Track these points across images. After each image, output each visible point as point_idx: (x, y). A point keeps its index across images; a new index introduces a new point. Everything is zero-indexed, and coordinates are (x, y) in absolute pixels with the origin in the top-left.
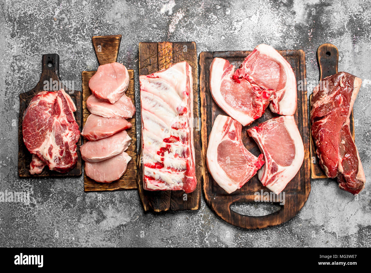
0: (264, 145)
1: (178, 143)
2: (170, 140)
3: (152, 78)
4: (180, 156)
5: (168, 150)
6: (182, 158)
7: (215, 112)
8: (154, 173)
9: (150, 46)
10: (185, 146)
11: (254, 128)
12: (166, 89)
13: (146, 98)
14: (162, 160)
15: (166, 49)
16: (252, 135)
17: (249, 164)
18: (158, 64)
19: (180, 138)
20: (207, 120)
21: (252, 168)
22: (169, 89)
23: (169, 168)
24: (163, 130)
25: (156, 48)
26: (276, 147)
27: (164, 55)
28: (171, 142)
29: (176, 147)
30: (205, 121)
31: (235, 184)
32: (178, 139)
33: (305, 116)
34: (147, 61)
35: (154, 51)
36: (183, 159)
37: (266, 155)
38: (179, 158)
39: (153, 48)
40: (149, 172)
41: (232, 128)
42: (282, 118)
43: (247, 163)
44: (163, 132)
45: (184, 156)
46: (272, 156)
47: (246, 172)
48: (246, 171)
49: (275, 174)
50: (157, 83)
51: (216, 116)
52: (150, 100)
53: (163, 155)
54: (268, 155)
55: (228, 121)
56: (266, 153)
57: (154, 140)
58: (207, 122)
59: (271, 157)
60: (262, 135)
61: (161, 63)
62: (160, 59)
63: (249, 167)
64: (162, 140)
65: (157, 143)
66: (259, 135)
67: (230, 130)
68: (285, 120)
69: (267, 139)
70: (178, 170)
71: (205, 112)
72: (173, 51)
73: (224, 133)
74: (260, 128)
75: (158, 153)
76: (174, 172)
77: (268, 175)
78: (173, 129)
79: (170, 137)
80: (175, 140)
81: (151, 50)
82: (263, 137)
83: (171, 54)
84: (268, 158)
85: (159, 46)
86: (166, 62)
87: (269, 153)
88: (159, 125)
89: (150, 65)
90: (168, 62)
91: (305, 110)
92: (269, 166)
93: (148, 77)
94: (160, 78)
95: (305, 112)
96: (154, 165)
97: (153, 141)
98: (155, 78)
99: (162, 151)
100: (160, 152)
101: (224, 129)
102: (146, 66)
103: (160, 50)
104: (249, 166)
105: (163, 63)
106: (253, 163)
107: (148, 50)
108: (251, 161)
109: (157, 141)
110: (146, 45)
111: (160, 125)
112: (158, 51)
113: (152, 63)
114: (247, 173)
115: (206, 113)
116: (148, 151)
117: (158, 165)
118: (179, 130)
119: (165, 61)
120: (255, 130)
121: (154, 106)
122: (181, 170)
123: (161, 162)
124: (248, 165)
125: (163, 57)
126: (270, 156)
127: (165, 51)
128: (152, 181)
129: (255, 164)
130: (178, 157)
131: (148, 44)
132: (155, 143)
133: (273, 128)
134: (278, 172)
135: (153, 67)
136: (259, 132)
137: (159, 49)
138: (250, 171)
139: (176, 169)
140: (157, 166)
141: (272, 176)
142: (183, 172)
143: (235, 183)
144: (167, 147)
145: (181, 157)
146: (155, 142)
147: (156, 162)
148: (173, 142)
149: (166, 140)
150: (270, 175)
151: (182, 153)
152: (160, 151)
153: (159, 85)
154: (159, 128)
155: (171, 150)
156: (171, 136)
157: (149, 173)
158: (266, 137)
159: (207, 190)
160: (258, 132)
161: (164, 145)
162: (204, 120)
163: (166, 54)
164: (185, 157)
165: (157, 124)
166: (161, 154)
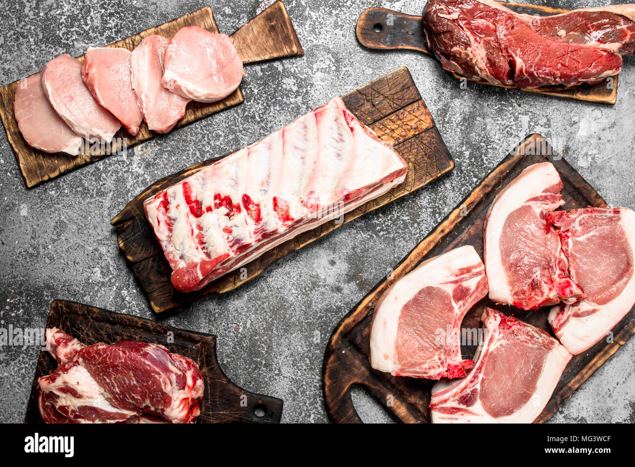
0: (490, 351)
1: (251, 222)
2: (251, 206)
3: (346, 119)
4: (230, 236)
5: (232, 211)
6: (228, 242)
7: (470, 235)
8: (177, 206)
9: (409, 88)
10: (251, 237)
11: (500, 316)
12: (339, 155)
13: (305, 127)
14: (209, 209)
15: (416, 120)
16: (489, 322)
17: (442, 357)
18: (382, 118)
19: (262, 223)
20: (447, 235)
21: (439, 366)
22: (340, 159)
23: (200, 228)
24: (262, 185)
25: (411, 101)
26: (502, 372)
27: (403, 122)
28: (247, 209)
29: (242, 223)
30: (442, 235)
31: (395, 363)
32: (258, 219)
33: (587, 372)
34: (378, 97)
35: (403, 99)
36: (228, 245)
37: (477, 369)
38: (226, 237)
39: (408, 96)
40: (175, 195)
41: (471, 284)
42: (552, 343)
43: (441, 352)
44: (260, 187)
45: (234, 245)
46: (483, 379)
47: (426, 363)
48: (428, 361)
49: (462, 406)
50: (340, 135)
51: (466, 243)
52: (305, 135)
53: (218, 206)
54: (480, 372)
55: (476, 267)
56: (480, 368)
57: (237, 178)
58: (443, 238)
59: (480, 379)
60: (501, 335)
61: (386, 121)
62: (393, 117)
63: (437, 361)
64: (244, 193)
65: (234, 186)
66: (498, 332)
67: (465, 284)
68: (554, 350)
69: (503, 349)
70: (204, 245)
71: (456, 222)
72: (419, 134)
73: (454, 278)
74: (509, 323)
75: (217, 197)
76: (197, 240)
77: (452, 399)
78: (272, 201)
79: (256, 202)
80: (254, 213)
81: (400, 93)
82: (499, 340)
83: (412, 133)
84: (475, 377)
85: (416, 105)
86: (393, 130)
87: (483, 371)
88: (267, 173)
89: (374, 105)
90: (395, 135)
91: (594, 364)
92: (465, 388)
93: (344, 112)
94: (354, 135)
95: (591, 368)
96: (193, 199)
97: (234, 177)
98: (349, 126)
99: (224, 201)
100: (220, 199)
101: (458, 273)
102: (368, 98)
103: (408, 110)
104: (440, 359)
105: (388, 127)
106: (449, 362)
107: (398, 89)
108: (449, 355)
109: (236, 183)
110: (407, 80)
111: (269, 176)
112: (405, 107)
113: (378, 107)
114: (426, 366)
115: (457, 224)
116: (212, 176)
117: (195, 207)
118: (275, 213)
119: (393, 128)
120: (499, 319)
121: (296, 148)
122: (205, 251)
123: (204, 209)
124: (439, 355)
125: (399, 122)
126: (481, 376)
127: (411, 120)
128: (162, 209)
129: (449, 365)
130: (226, 235)
131: (410, 83)
132: (233, 183)
133: (526, 342)
134: (470, 409)
135: (371, 113)
136: (502, 327)
137: (410, 106)
138: (434, 367)
139: (204, 241)
140: (193, 204)
141: (455, 404)
142: (204, 257)
143: (396, 361)
144: (234, 206)
145: (230, 240)
146: (235, 180)
147: (199, 199)
148: (248, 214)
149: (247, 200)
150: (453, 401)
151: (237, 237)
152: (222, 197)
153: (339, 140)
154: (262, 177)
155: (233, 215)
156: (258, 205)
157: (174, 197)
158: (504, 345)
159: (345, 328)
160: (500, 325)
161: (237, 200)
162: (442, 231)
163: (407, 124)
164: (231, 247)
165: (269, 170)
166: (218, 201)
